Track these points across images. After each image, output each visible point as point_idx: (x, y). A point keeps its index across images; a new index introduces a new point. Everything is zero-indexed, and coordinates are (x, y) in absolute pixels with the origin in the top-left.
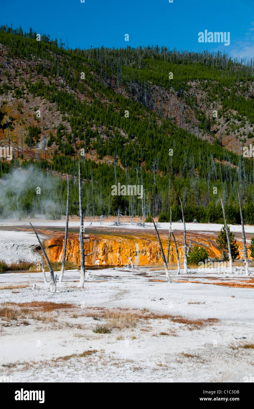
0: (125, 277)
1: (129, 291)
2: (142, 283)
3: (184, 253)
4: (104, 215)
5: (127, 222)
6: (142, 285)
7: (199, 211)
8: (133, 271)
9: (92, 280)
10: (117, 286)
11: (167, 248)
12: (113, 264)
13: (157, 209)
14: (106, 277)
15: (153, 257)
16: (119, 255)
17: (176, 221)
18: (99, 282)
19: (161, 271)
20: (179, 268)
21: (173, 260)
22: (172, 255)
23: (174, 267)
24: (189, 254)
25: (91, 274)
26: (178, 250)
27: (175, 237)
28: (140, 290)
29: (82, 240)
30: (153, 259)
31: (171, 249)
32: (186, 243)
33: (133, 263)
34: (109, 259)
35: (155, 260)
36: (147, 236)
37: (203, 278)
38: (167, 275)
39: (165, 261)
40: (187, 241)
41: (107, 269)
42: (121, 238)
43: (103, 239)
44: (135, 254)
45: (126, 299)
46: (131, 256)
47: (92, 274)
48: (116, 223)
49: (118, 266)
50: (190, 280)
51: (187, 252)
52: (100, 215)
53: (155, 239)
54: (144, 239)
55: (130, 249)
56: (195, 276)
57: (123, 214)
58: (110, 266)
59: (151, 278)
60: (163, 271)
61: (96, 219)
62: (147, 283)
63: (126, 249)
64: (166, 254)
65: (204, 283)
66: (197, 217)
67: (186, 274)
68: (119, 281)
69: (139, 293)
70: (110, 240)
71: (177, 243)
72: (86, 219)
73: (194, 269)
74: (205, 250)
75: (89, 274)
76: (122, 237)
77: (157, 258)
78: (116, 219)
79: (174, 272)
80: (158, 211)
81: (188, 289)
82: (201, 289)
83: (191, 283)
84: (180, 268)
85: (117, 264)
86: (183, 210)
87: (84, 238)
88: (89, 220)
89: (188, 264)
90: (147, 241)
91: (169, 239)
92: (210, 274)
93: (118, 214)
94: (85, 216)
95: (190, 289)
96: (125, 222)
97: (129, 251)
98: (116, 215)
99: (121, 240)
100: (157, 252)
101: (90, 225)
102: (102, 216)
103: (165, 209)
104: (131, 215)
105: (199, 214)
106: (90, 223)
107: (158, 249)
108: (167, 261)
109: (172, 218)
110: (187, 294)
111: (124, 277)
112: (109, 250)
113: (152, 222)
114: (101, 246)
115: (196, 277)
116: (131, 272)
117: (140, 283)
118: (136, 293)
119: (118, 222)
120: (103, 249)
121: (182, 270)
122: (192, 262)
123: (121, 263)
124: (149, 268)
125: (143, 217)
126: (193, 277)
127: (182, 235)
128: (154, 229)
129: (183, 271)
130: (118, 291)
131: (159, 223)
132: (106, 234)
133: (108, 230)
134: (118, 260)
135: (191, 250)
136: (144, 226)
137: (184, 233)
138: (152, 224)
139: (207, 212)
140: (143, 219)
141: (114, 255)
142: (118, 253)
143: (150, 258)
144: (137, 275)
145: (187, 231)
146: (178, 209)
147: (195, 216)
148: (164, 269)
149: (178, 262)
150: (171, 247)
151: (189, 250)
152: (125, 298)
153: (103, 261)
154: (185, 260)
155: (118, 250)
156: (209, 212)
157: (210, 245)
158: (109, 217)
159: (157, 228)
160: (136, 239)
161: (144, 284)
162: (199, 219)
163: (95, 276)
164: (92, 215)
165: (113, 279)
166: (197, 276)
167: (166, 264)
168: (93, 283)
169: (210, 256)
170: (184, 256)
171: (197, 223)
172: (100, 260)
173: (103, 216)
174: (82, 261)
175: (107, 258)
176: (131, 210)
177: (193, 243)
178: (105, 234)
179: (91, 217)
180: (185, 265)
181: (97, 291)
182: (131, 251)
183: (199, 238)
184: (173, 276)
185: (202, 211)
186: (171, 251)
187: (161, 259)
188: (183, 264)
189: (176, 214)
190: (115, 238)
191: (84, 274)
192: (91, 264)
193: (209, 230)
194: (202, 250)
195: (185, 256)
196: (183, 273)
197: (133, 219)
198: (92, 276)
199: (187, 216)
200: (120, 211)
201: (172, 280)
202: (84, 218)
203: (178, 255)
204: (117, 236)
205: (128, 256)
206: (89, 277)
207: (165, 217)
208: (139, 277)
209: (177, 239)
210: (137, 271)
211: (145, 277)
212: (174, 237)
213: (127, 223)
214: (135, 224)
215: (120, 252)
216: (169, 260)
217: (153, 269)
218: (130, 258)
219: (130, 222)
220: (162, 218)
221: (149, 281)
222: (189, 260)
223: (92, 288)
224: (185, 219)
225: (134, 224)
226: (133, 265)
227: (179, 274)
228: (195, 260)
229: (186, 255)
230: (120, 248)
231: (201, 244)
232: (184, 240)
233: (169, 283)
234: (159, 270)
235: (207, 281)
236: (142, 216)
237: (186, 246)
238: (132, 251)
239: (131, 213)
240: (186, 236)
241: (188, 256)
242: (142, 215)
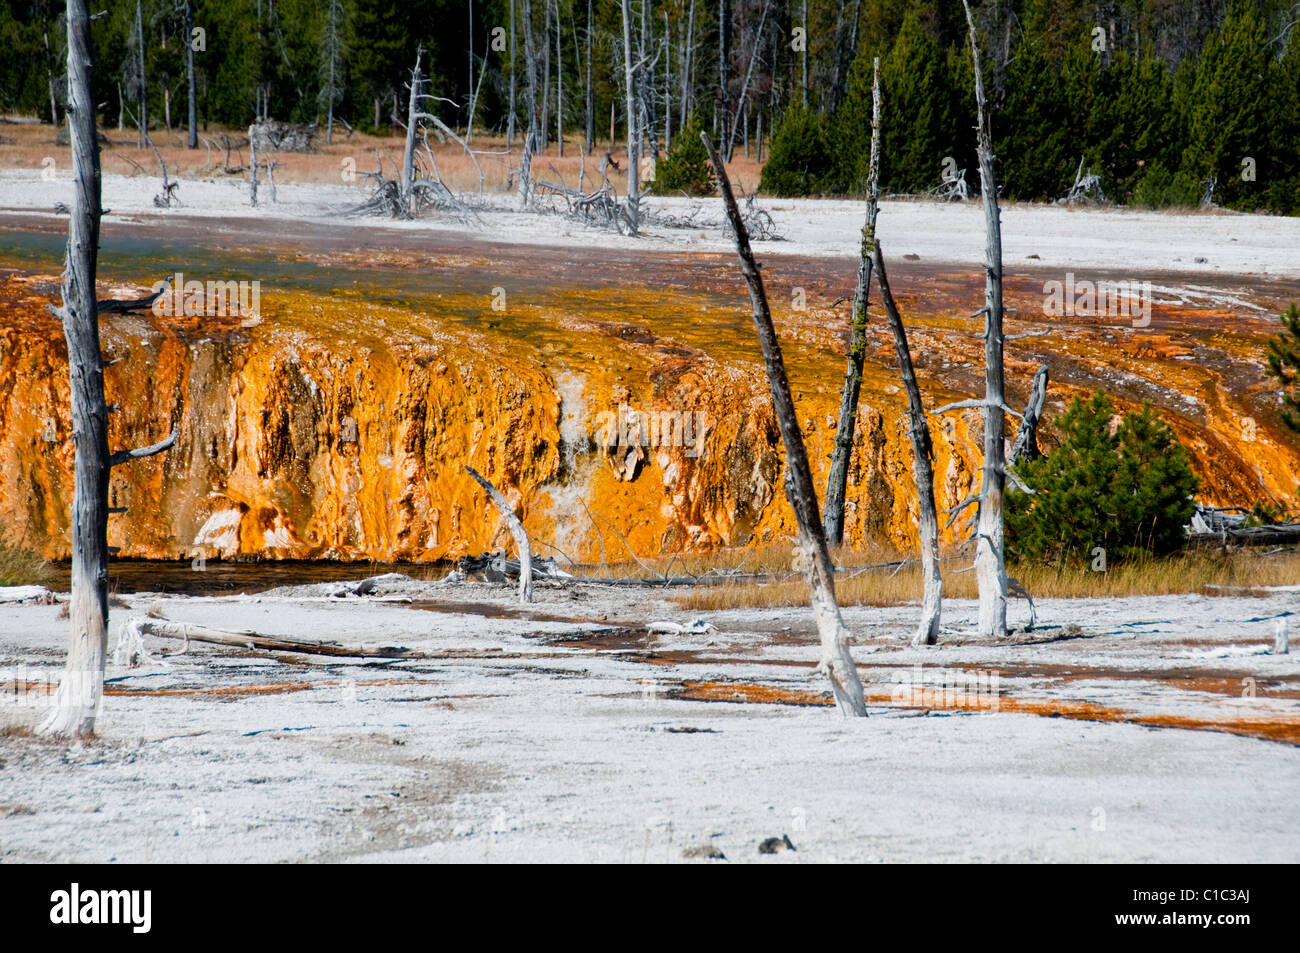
0: (464, 654)
1: (496, 771)
2: (608, 713)
3: (983, 463)
4: (280, 115)
5: (489, 184)
6: (610, 723)
7: (1122, 103)
8: (533, 608)
9: (167, 681)
10: (393, 732)
11: (835, 414)
12: (361, 548)
13: (749, 82)
14: (294, 652)
15: (712, 494)
16: (412, 468)
17: (923, 186)
18: (229, 696)
19: (779, 613)
20: (931, 587)
21: (878, 524)
22: (880, 483)
23: (892, 585)
24: (1026, 474)
25: (158, 623)
26: (925, 432)
27: (906, 321)
28: (592, 770)
29: (87, 324)
30: (707, 516)
31: (863, 428)
32: (999, 374)
33: (532, 540)
34: (323, 505)
35: (722, 522)
36: (665, 310)
37: (1144, 674)
38: (826, 652)
39: (815, 526)
40: (1009, 361)
41: (301, 588)
42: (428, 323)
43: (276, 332)
44: (549, 463)
45: (465, 842)
46: (514, 481)
47: (171, 626)
48: (393, 191)
49: (403, 564)
50: (1028, 691)
51: (1009, 453)
52: (251, 120)
53: (728, 340)
54: (630, 334)
55: (506, 419)
56: (1073, 660)
57: (455, 119)
58: (328, 562)
59: (687, 672)
60: (799, 615)
61: (210, 157)
62: (652, 712)
63: (477, 424)
64: (825, 471)
65: (1153, 724)
66: (1106, 155)
67: (989, 642)
68: (406, 691)
69: (584, 789)
70: (330, 338)
71: (920, 373)
72: (125, 151)
73: (1061, 602)
74: (1162, 443)
75: (146, 629)
76: (440, 312)
77: (743, 508)
78: (393, 158)
79: (892, 623)
80: (764, 98)
81: (1004, 769)
82: (1123, 771)
83: (1033, 719)
84: (944, 595)
85: (388, 552)
86: (988, 89)
87: (101, 309)
88: (143, 160)
89: (1009, 558)
90: (657, 358)
91: (855, 340)
92: (1208, 643)
93: (405, 116)
94: (111, 124)
95: (1023, 769)
96: (473, 187)
97: (502, 437)
98: (389, 125)
99: (430, 340)
100: (745, 451)
101: (157, 202)
102: (260, 130)
103: (826, 81)
104: (523, 125)
105: (1129, 128)
106: (156, 186)
107: (751, 425)
108: (830, 528)
109: (882, 152)
110: (1003, 805)
111: (449, 654)
112: (322, 427)
113: (708, 192)
114: (250, 385)
115: (1079, 673)
116: (513, 615)
117: (591, 713)
118: (550, 786)
119: (404, 184)
120: (275, 419)
121: (955, 612)
122: (1046, 547)
123: (431, 543)
124: (675, 584)
125: (631, 141)
126: (1051, 671)
127: (968, 306)
128: (726, 256)
129: (972, 617)
130: (401, 775)
131: (767, 203)
132: (304, 286)
133: (323, 247)
134: (403, 513)
135: (1045, 438)
136: (634, 221)
137: (989, 288)
138: (714, 208)
139: (1200, 109)
140: (626, 163)
141: (369, 469)
142: (400, 452)
143: (679, 499)
144: (566, 639)
145: (1014, 270)
146: (939, 81)
147: (1093, 141)
148: (798, 596)
149: (927, 533)
150: (865, 409)
151: (1024, 436)
152: (460, 828)
153: (267, 518)
154: (991, 525)
155: (404, 428)
156: (1214, 109)
157: (1213, 398)
158: (323, 136)
159: (756, 247)
160: (560, 331)
161: (624, 721)
162: (1121, 172)
163: (196, 646)
164: (179, 121)
165: (352, 672)
166: (1093, 662)
167: (824, 551)
168: (182, 705)
169: (1210, 491)
170: (984, 488)
171: (1100, 205)
172: (244, 508)
173: (271, 126)
174: (87, 507)
175: (306, 499)
176: (522, 84)
177: (1064, 381)
178: (286, 286)
179: (162, 134)
180: (988, 569)
181: (214, 768)
182: (519, 433)
183: (1116, 340)
184: (882, 658)
185: (1157, 103)
186: (867, 451)
187: (778, 515)
188: (967, 555)
189: (921, 124)
190: (376, 319)
191: (96, 623)
192: (164, 543)
193: (1205, 268)
194: (1142, 436)
195: (993, 490)
196: (970, 632)
197: (537, 160)
198: (172, 644)
199: (1017, 141)
200: (426, 88)
201: (869, 692)
202: (104, 140)
203: (930, 475)
204: (401, 303)
205: (496, 479)
206: (144, 656)
207: (819, 146)
208: (579, 659)
209: (920, 343)
210: (562, 608)
211: (637, 658)
212: (897, 317)
213: (489, 198)
214: (559, 202)
215: (418, 444)
216: (850, 519)
217: (704, 593)
218: (511, 500)
219: (511, 186)
220: (793, 153)
221: (671, 695)
222: (1027, 525)
223: (167, 745)
224: (997, 168)
225: (546, 201)
226: (536, 561)
227: (931, 640)
228: (1079, 525)
229: (1001, 479)
230: (419, 413)
231: (1131, 387)
232: (986, 351)
233: (840, 715)
234: (759, 604)
235: (1172, 701)
236: (621, 134)
237: (997, 401)
238: (525, 441)
239: (521, 109)
240: (1001, 311)
241: (1017, 485)
242: (621, 127)
